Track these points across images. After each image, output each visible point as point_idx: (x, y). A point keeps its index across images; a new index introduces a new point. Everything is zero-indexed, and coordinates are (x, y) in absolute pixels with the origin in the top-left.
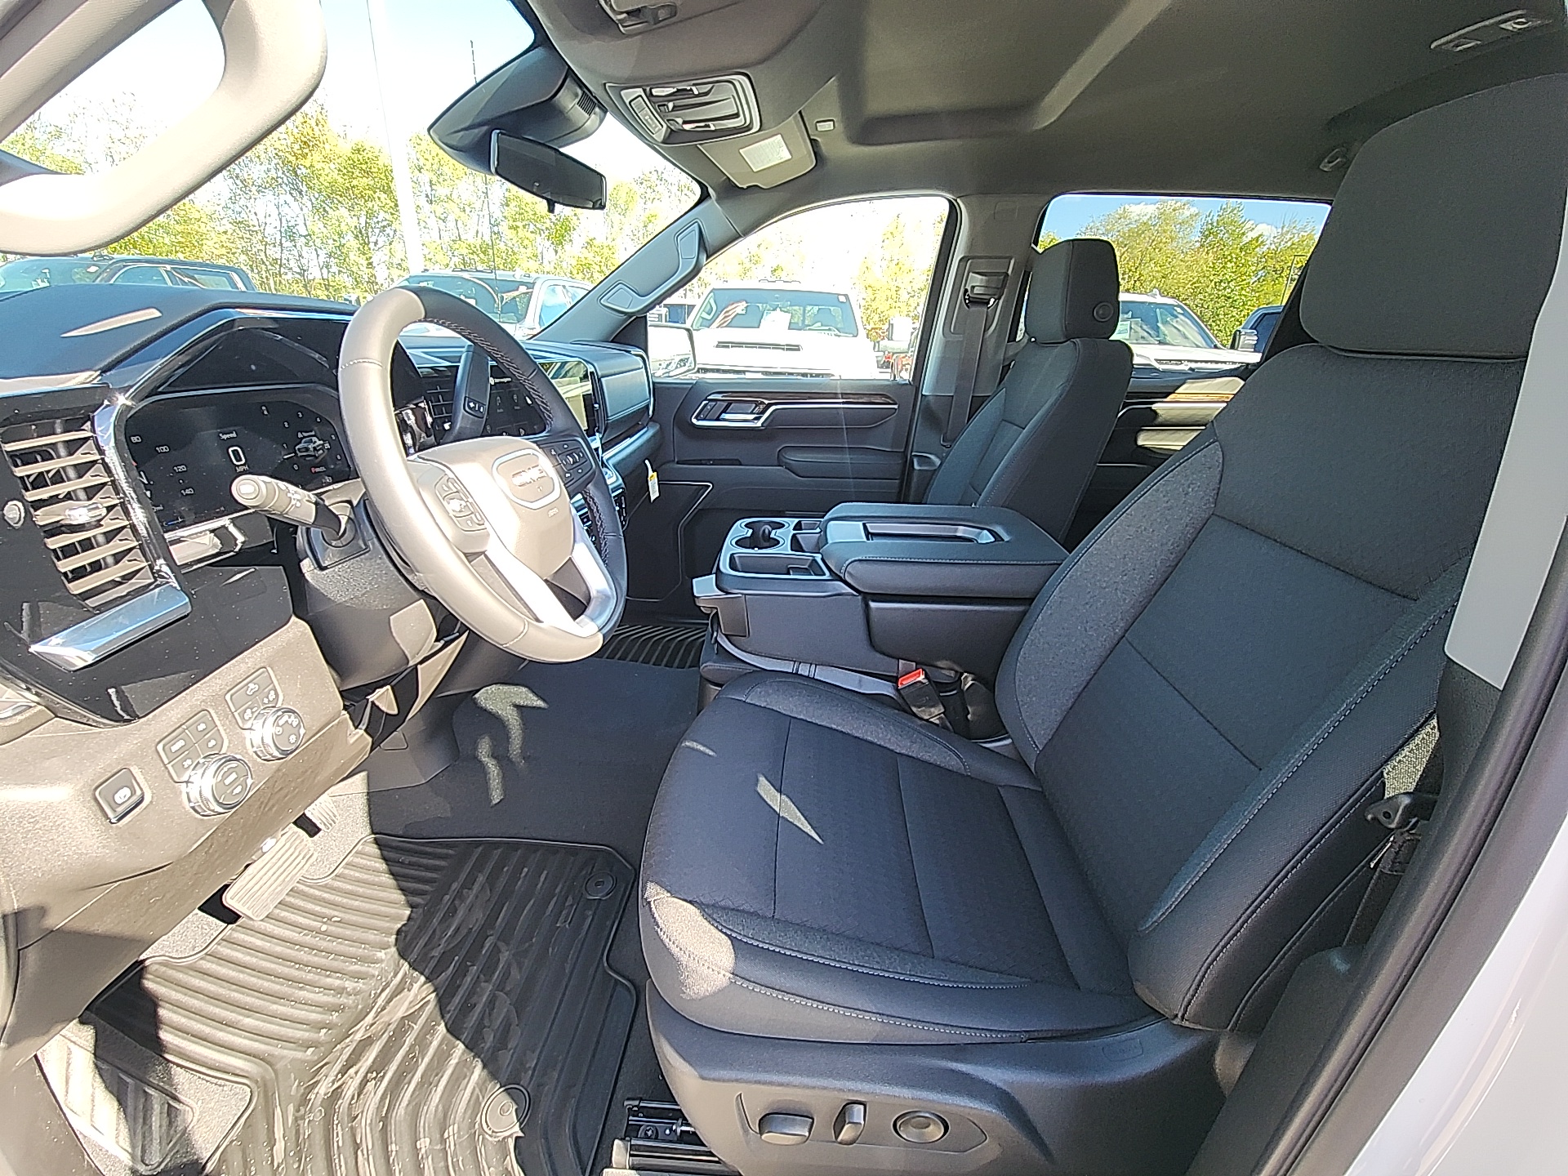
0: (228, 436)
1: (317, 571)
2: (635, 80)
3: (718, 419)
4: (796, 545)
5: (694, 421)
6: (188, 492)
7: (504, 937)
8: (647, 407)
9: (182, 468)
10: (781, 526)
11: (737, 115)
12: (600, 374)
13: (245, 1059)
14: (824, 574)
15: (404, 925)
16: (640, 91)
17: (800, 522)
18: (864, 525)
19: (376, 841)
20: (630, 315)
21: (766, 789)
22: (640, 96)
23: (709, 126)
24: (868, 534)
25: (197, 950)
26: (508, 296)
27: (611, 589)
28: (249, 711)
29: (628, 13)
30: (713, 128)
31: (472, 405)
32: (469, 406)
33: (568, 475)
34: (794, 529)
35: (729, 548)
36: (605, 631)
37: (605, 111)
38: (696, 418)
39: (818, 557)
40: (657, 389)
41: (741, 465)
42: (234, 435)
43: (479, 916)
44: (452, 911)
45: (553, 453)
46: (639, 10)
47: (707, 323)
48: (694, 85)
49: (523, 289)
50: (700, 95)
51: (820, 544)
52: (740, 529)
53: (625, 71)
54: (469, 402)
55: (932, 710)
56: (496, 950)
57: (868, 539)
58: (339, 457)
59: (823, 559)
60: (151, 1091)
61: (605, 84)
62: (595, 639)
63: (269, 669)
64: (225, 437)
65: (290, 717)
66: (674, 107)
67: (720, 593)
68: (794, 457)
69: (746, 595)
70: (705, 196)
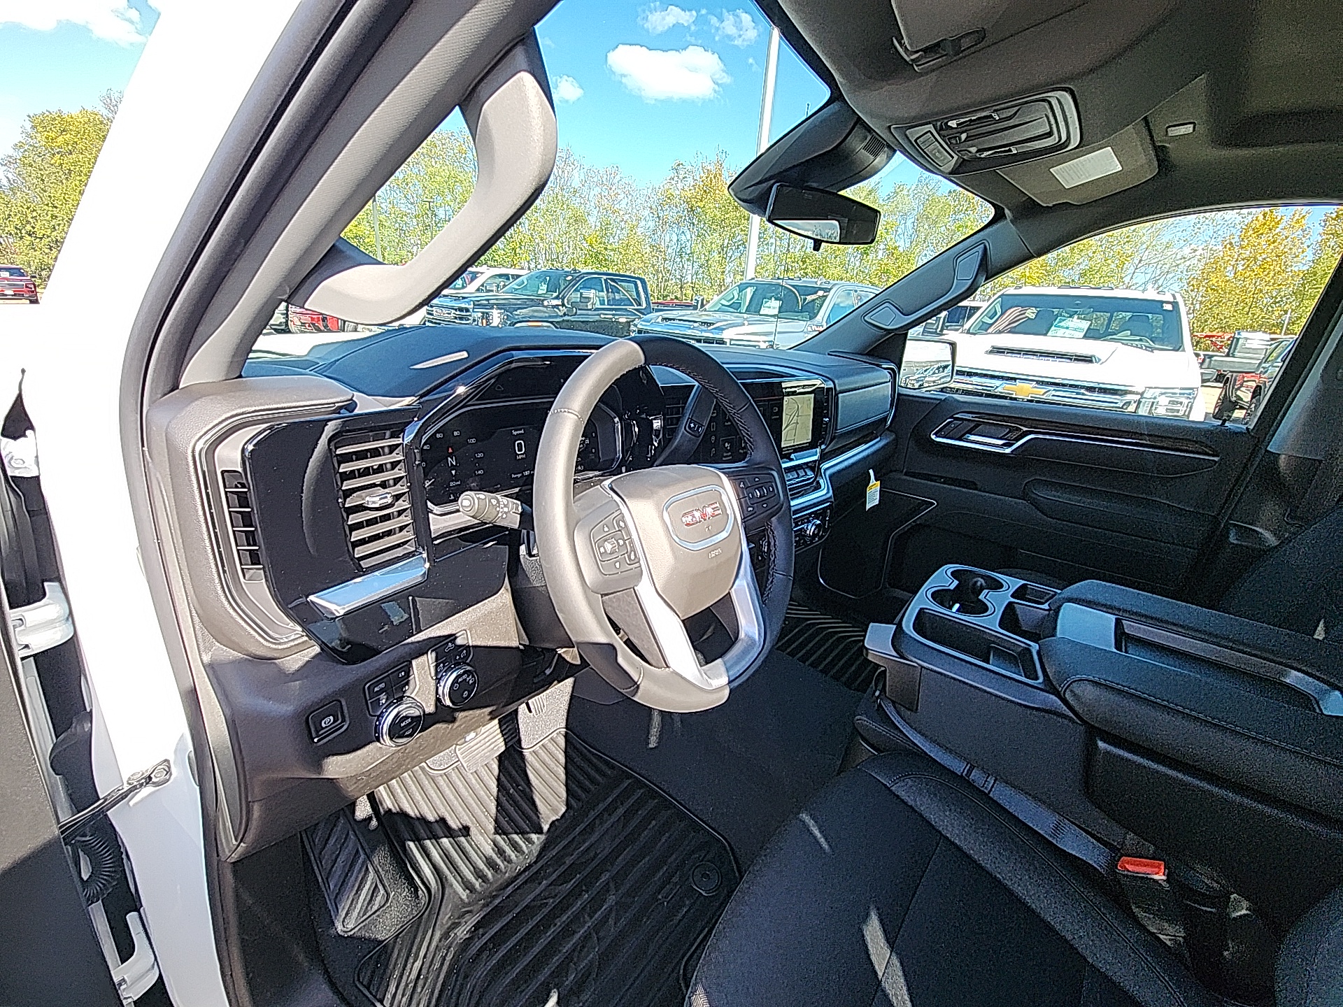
0: (518, 432)
1: (527, 556)
2: (922, 117)
3: (960, 439)
4: (1010, 619)
5: (933, 437)
6: (480, 472)
7: (617, 879)
8: (885, 419)
9: (480, 455)
10: (997, 585)
11: (1050, 134)
12: (838, 389)
13: (432, 872)
14: (1037, 678)
15: (557, 820)
16: (930, 127)
17: (1024, 585)
18: (1118, 622)
19: (566, 736)
20: (889, 331)
21: (874, 933)
22: (930, 131)
23: (1010, 151)
24: (1122, 637)
25: (442, 767)
26: (809, 298)
27: (759, 634)
28: (442, 665)
29: (925, 50)
30: (1015, 152)
31: (692, 425)
32: (689, 426)
33: (750, 509)
34: (1012, 596)
35: (923, 600)
36: (735, 684)
37: (895, 151)
38: (935, 434)
39: (1035, 647)
40: (901, 402)
41: (976, 489)
42: (522, 432)
43: (606, 848)
44: (590, 828)
45: (742, 485)
46: (938, 44)
47: (985, 326)
48: (995, 111)
49: (821, 293)
50: (1001, 120)
51: (1045, 629)
52: (944, 578)
53: (913, 110)
54: (691, 423)
55: (1166, 925)
56: (606, 889)
57: (1118, 647)
58: (593, 451)
59: (1039, 653)
60: (371, 869)
61: (890, 127)
62: (720, 695)
63: (468, 632)
64: (515, 433)
65: (468, 676)
66: (967, 137)
67: (895, 654)
68: (1042, 494)
69: (922, 667)
70: (999, 216)
